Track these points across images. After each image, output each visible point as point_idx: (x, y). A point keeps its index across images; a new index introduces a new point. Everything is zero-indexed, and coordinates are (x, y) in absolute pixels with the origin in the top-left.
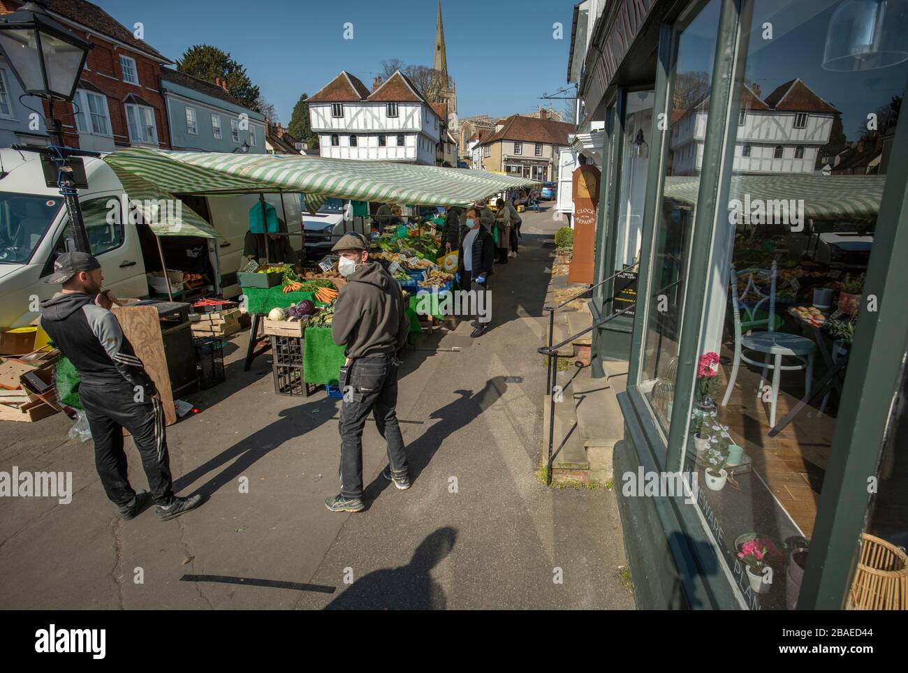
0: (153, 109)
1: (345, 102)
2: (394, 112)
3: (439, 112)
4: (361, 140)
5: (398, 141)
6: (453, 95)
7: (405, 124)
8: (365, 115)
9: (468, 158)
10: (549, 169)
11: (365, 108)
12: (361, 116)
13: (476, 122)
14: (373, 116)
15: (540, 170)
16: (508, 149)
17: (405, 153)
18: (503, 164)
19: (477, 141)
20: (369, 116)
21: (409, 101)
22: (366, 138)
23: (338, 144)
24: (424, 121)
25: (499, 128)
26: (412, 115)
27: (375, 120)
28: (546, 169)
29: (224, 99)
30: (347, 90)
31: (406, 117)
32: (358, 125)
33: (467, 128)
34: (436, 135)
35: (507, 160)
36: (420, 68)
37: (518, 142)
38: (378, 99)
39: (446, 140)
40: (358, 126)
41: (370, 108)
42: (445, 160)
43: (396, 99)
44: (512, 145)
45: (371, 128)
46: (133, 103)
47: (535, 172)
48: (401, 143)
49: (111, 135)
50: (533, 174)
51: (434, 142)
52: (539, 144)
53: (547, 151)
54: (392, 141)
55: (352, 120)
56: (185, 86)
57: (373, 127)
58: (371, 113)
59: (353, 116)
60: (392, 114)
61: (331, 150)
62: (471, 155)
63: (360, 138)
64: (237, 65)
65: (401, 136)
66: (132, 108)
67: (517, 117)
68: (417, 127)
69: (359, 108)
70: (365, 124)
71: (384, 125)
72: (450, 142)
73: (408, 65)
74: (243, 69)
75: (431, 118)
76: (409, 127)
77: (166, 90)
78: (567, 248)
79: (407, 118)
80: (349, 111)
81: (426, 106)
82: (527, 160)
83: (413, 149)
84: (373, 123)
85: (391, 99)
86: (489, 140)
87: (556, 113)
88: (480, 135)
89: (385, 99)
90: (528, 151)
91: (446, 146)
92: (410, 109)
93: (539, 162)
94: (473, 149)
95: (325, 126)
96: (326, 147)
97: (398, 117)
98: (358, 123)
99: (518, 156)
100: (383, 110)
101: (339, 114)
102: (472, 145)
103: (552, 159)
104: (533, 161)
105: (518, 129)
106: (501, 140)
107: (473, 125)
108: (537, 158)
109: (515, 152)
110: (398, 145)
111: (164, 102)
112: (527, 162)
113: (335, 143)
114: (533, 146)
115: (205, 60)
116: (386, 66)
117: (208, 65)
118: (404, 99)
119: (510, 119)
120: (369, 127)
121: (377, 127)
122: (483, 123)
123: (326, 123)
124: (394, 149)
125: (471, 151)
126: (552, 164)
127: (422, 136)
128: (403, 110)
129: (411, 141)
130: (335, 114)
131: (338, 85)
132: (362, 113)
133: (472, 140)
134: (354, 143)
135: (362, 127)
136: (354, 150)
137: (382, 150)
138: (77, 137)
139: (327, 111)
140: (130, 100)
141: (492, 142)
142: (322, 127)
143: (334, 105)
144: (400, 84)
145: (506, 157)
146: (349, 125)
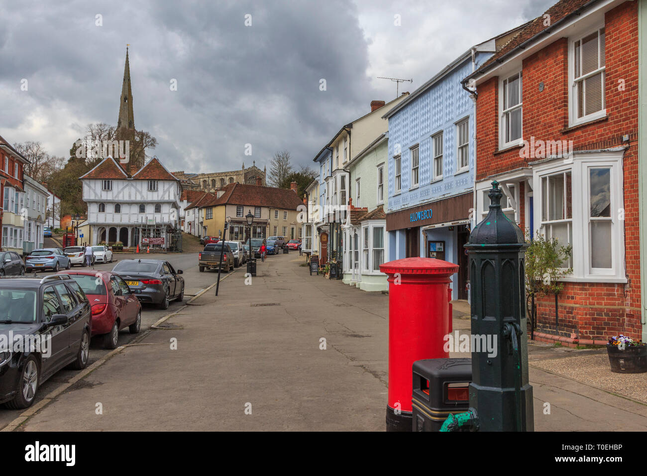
1: (114, 179)
2: (154, 188)
4: (124, 209)
5: (156, 209)
7: (163, 196)
8: (130, 189)
10: (267, 229)
11: (130, 184)
12: (126, 190)
14: (137, 190)
15: (258, 230)
16: (231, 212)
17: (162, 219)
18: (228, 225)
20: (133, 189)
21: (167, 180)
22: (129, 207)
23: (103, 211)
24: (179, 193)
25: (221, 194)
26: (168, 190)
27: (138, 193)
30: (116, 171)
31: (164, 192)
32: (123, 197)
35: (230, 222)
37: (240, 206)
38: (140, 178)
40: (120, 198)
41: (134, 184)
43: (156, 178)
44: (234, 209)
45: (134, 199)
48: (158, 210)
50: (253, 233)
53: (265, 214)
54: (150, 209)
55: (119, 193)
57: (136, 198)
58: (135, 187)
59: (120, 189)
60: (152, 188)
61: (97, 215)
63: (124, 207)
65: (158, 205)
67: (237, 185)
68: (172, 198)
69: (126, 184)
70: (130, 196)
71: (145, 197)
76: (166, 198)
77: (25, 180)
80: (117, 186)
84: (136, 196)
85: (152, 178)
86: (212, 204)
89: (147, 178)
92: (167, 185)
93: (257, 223)
95: (95, 197)
96: (93, 213)
97: (157, 191)
98: (123, 195)
99: (240, 218)
100: (145, 186)
101: (108, 188)
103: (269, 221)
104: (253, 222)
105: (239, 195)
106: (225, 205)
108: (255, 220)
109: (237, 215)
110: (156, 212)
113: (101, 210)
114: (252, 210)
118: (163, 178)
120: (133, 199)
121: (139, 198)
123: (96, 194)
124: (152, 215)
126: (269, 224)
128: (162, 186)
129: (166, 209)
130: (105, 188)
131: (106, 166)
132: (127, 188)
134: (118, 209)
135: (126, 198)
136: (117, 215)
137: (142, 216)
139: (98, 186)
141: (215, 206)
142: (92, 197)
143: (105, 181)
144: (158, 167)
145: (230, 219)
146: (116, 197)
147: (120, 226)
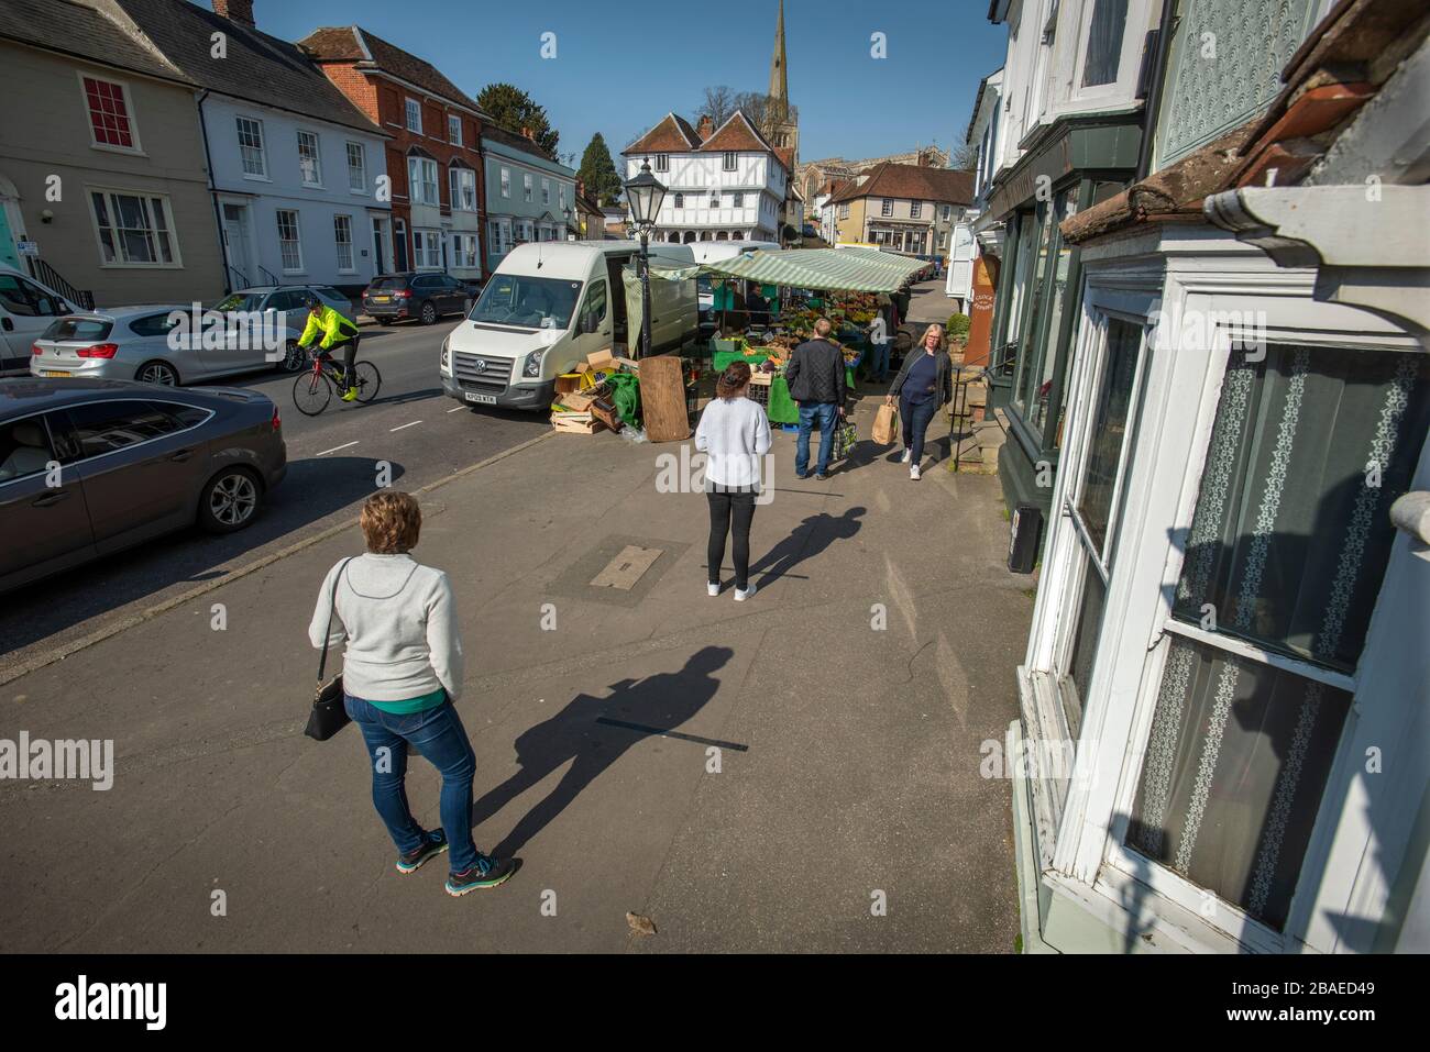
0: (473, 172)
1: (671, 152)
2: (732, 165)
3: (783, 159)
4: (689, 201)
5: (735, 201)
6: (794, 130)
7: (746, 178)
8: (696, 167)
9: (815, 219)
10: (930, 237)
11: (695, 160)
12: (690, 171)
13: (826, 168)
14: (706, 170)
15: (916, 237)
16: (874, 208)
17: (744, 217)
18: (867, 229)
19: (829, 196)
20: (700, 169)
21: (753, 150)
22: (695, 197)
23: (660, 205)
24: (770, 175)
25: (862, 180)
26: (755, 167)
27: (707, 175)
28: (924, 235)
29: (533, 153)
30: (675, 138)
31: (747, 171)
33: (812, 178)
34: (781, 192)
35: (872, 224)
36: (754, 95)
37: (888, 199)
38: (713, 148)
39: (790, 197)
40: (686, 182)
41: (702, 160)
42: (788, 222)
43: (736, 148)
44: (879, 204)
45: (702, 185)
46: (457, 166)
47: (909, 240)
48: (738, 203)
49: (438, 204)
51: (778, 201)
52: (916, 201)
53: (927, 212)
54: (728, 201)
55: (679, 175)
56: (497, 141)
57: (704, 183)
58: (703, 165)
59: (680, 170)
60: (729, 166)
62: (819, 214)
63: (688, 197)
64: (536, 105)
65: (739, 195)
66: (456, 172)
67: (888, 165)
68: (761, 183)
69: (688, 160)
70: (695, 180)
71: (719, 181)
72: (795, 199)
73: (739, 91)
74: (542, 111)
75: (777, 171)
76: (751, 183)
77: (485, 150)
78: (959, 335)
79: (749, 172)
80: (676, 163)
81: (773, 156)
82: (898, 224)
83: (753, 211)
84: (704, 179)
85: (730, 148)
86: (848, 197)
87: (941, 154)
88: (833, 187)
89: (721, 148)
90: (901, 211)
91: (789, 204)
92: (752, 160)
93: (915, 225)
94: (823, 207)
97: (736, 170)
98: (686, 178)
99: (886, 219)
100: (718, 161)
101: (664, 168)
102: (822, 200)
103: (934, 222)
104: (908, 224)
105: (889, 181)
106: (865, 197)
107: (821, 172)
108: (913, 221)
109: (883, 213)
110: (735, 206)
111: (483, 164)
112: (901, 226)
114: (908, 206)
115: (501, 102)
116: (710, 96)
117: (503, 109)
118: (746, 148)
119: (878, 167)
120: (700, 184)
121: (709, 184)
122: (835, 169)
124: (730, 212)
125: (820, 211)
126: (933, 228)
127: (765, 194)
128: (744, 162)
129: (752, 201)
130: (659, 168)
131: (664, 131)
132: (691, 167)
133: (821, 193)
134: (679, 204)
135: (691, 184)
136: (679, 212)
137: (715, 213)
138: (409, 208)
140: (454, 164)
141: (852, 199)
143: (659, 155)
144: (742, 129)
145: (870, 219)
146: (675, 181)
147: (684, 229)
